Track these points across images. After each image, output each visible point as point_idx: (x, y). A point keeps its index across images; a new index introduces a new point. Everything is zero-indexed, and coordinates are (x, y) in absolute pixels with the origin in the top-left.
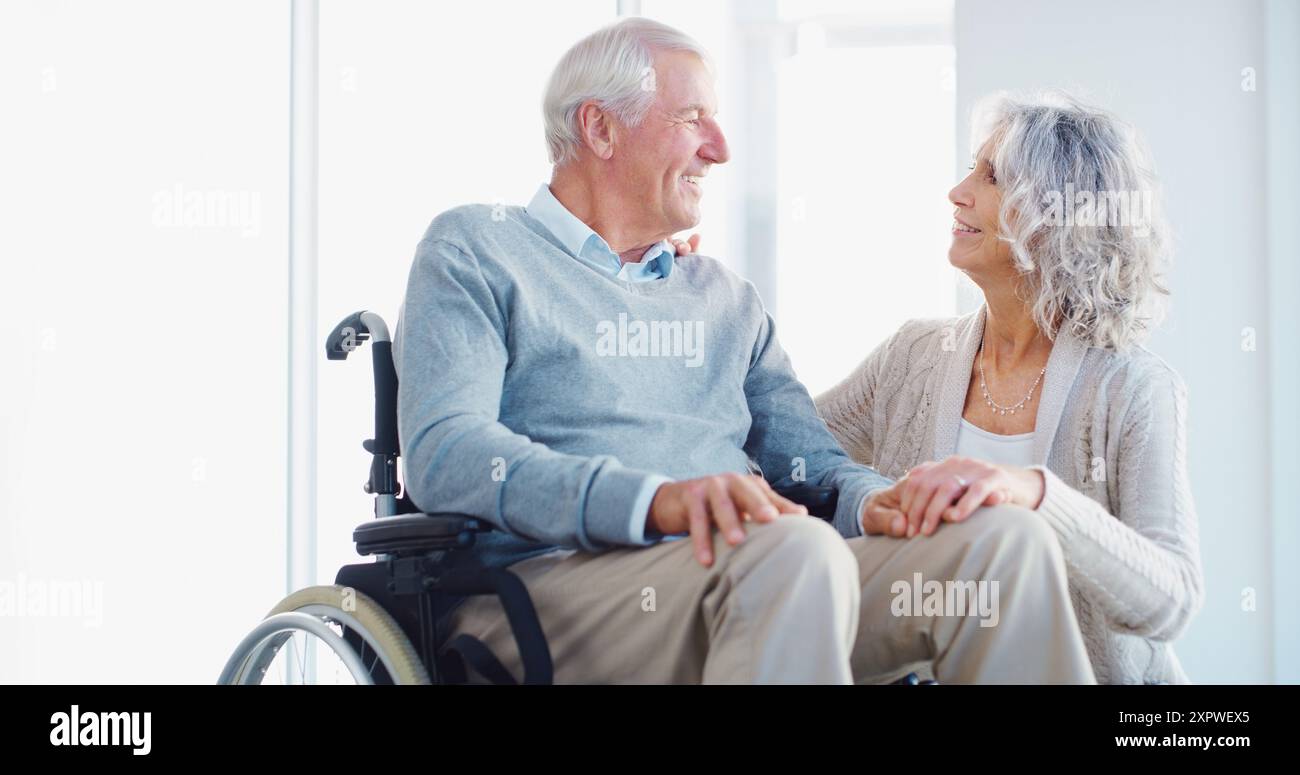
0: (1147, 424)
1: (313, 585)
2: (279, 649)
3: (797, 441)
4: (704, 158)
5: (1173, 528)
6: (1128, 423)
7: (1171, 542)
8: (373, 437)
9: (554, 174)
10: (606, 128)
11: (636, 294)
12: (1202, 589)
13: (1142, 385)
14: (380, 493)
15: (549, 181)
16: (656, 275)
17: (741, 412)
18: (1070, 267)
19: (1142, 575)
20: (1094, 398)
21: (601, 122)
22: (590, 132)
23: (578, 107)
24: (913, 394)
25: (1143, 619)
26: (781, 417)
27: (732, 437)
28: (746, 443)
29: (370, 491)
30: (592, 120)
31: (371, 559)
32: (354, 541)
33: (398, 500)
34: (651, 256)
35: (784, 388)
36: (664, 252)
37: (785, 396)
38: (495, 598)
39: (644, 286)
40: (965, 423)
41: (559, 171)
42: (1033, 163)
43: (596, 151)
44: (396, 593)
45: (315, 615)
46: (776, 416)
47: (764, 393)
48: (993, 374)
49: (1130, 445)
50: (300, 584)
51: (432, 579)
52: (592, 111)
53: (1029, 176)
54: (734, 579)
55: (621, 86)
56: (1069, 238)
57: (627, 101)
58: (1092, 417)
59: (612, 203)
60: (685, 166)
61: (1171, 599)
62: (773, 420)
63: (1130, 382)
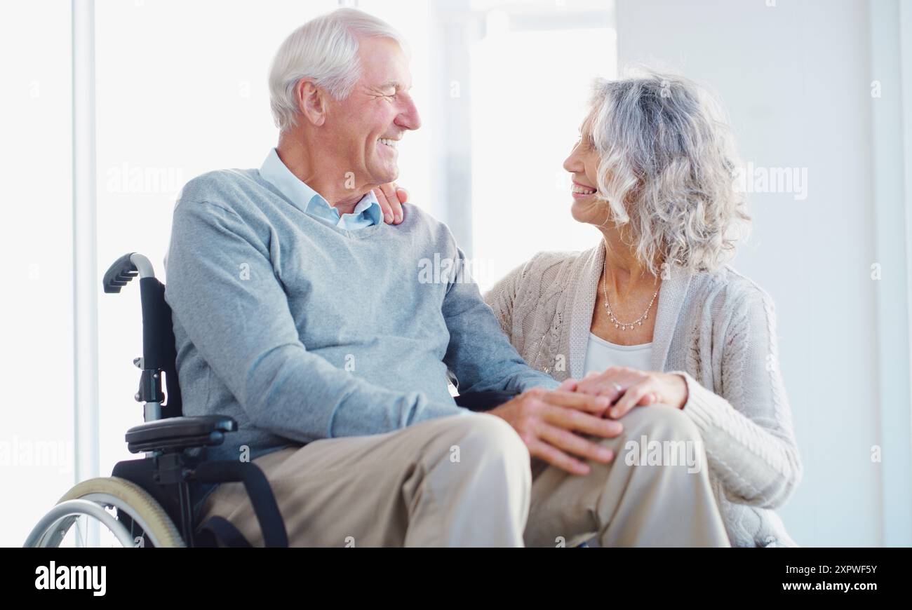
0: (745, 335)
1: (97, 476)
2: (66, 532)
3: (485, 353)
4: (400, 125)
5: (773, 416)
6: (730, 334)
7: (775, 429)
8: (141, 355)
9: (280, 138)
10: (319, 99)
11: (354, 239)
12: (801, 466)
13: (739, 304)
14: (148, 402)
15: (276, 145)
16: (369, 222)
17: (441, 331)
18: (664, 216)
19: (760, 457)
20: (701, 315)
21: (315, 96)
22: (306, 104)
23: (297, 82)
24: (546, 313)
25: (759, 492)
26: (472, 334)
27: (434, 351)
28: (445, 356)
29: (140, 400)
30: (308, 93)
31: (141, 456)
32: (126, 441)
33: (162, 406)
34: (363, 207)
35: (474, 309)
36: (373, 204)
37: (475, 317)
38: (240, 485)
39: (360, 232)
40: (593, 336)
41: (285, 136)
42: (624, 134)
43: (311, 120)
44: (162, 482)
45: (95, 502)
46: (467, 334)
47: (458, 314)
48: (615, 296)
49: (733, 352)
50: (86, 476)
51: (189, 471)
52: (307, 87)
53: (620, 145)
54: (426, 467)
55: (332, 67)
56: (660, 192)
57: (336, 80)
58: (699, 331)
59: (326, 162)
60: (384, 131)
61: (782, 475)
62: (465, 336)
63: (729, 302)
